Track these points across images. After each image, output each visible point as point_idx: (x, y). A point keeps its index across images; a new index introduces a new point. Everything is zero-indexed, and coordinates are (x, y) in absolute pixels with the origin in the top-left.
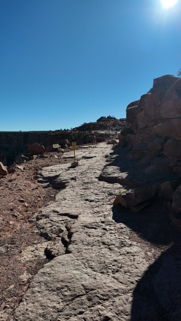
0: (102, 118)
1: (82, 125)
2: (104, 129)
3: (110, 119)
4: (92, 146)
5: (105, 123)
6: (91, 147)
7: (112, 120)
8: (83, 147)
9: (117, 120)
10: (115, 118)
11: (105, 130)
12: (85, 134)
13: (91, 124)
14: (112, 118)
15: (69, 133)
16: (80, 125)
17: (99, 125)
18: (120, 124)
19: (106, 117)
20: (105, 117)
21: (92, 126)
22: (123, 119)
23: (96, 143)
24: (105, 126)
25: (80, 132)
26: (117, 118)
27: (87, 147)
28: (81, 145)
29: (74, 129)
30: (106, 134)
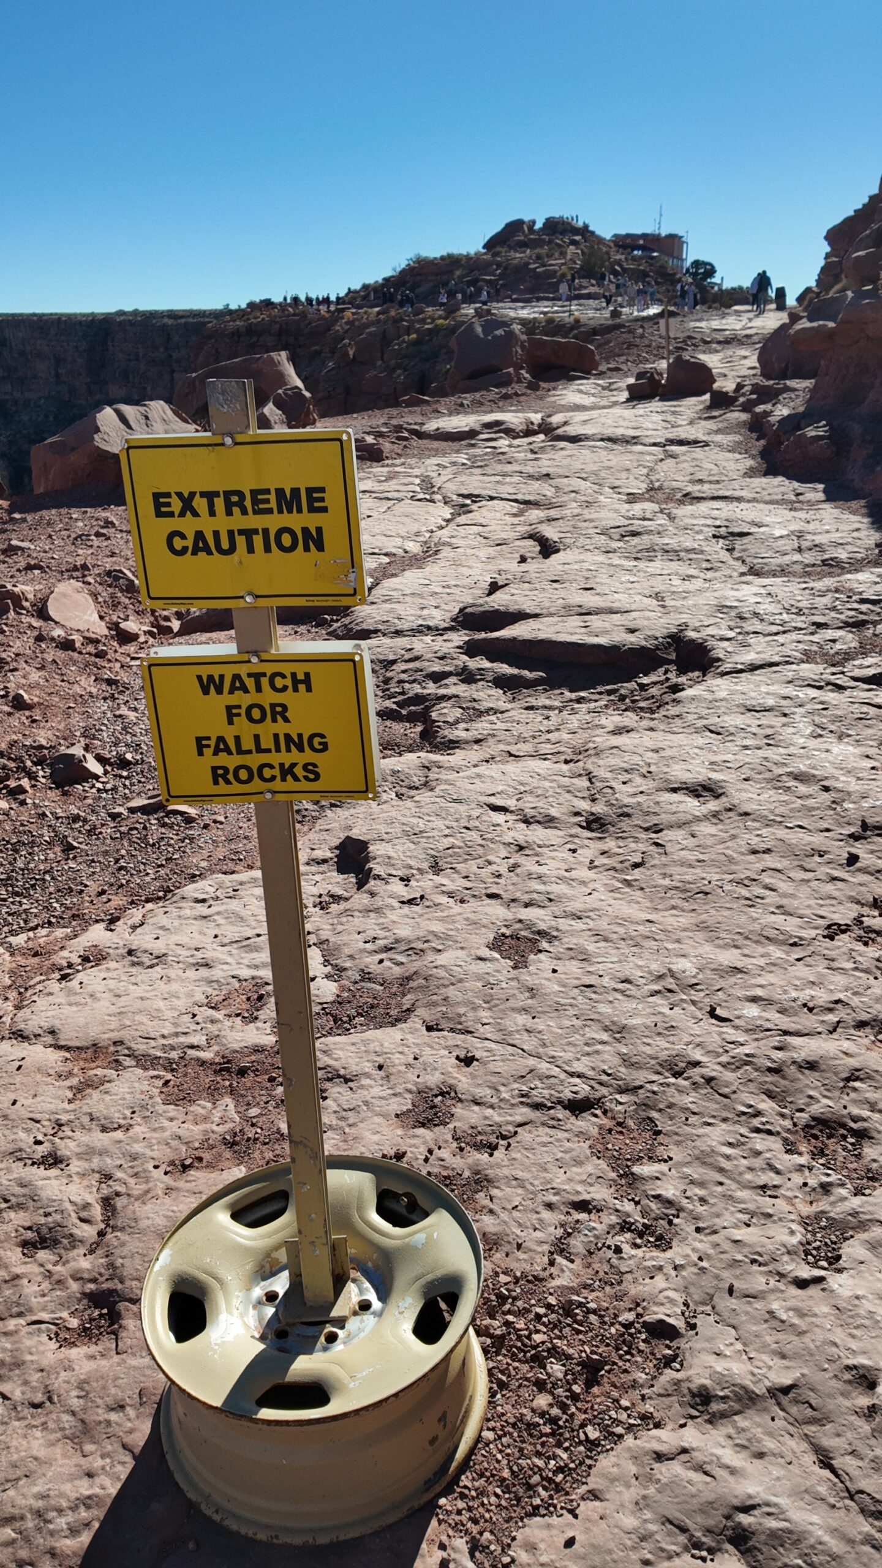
0: (515, 227)
1: (403, 271)
2: (532, 290)
3: (564, 232)
4: (512, 418)
5: (539, 257)
6: (510, 432)
7: (574, 243)
8: (431, 426)
9: (600, 240)
10: (586, 227)
11: (539, 299)
12: (423, 321)
13: (451, 262)
14: (576, 231)
15: (323, 318)
16: (389, 273)
17: (499, 265)
18: (619, 263)
19: (538, 225)
20: (534, 222)
21: (458, 273)
22: (628, 236)
23: (533, 387)
24: (538, 276)
25: (393, 313)
26: (598, 232)
27: (472, 434)
28: (410, 404)
29: (356, 292)
30: (550, 321)
